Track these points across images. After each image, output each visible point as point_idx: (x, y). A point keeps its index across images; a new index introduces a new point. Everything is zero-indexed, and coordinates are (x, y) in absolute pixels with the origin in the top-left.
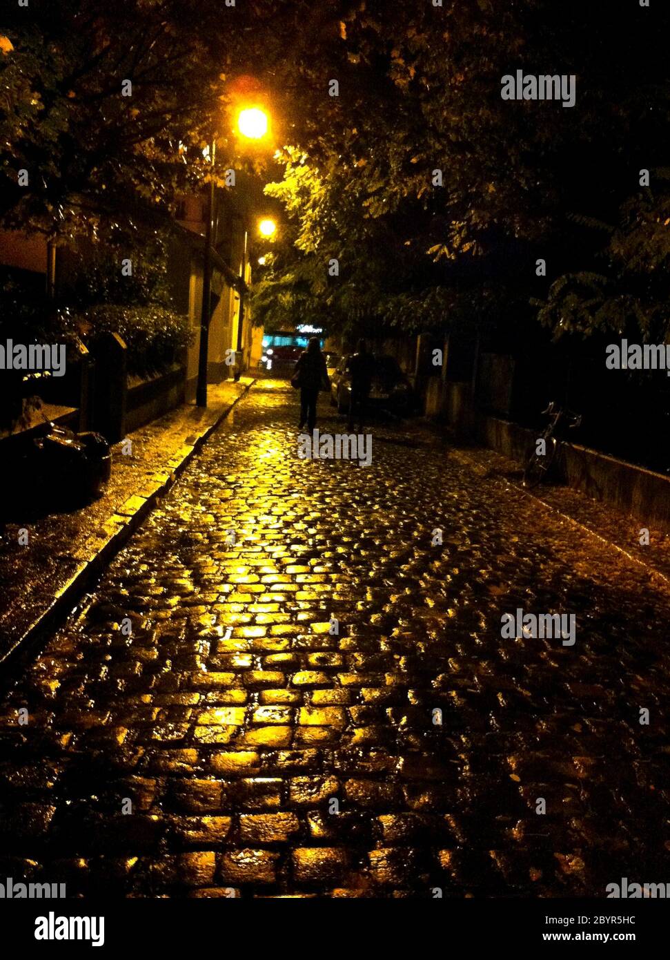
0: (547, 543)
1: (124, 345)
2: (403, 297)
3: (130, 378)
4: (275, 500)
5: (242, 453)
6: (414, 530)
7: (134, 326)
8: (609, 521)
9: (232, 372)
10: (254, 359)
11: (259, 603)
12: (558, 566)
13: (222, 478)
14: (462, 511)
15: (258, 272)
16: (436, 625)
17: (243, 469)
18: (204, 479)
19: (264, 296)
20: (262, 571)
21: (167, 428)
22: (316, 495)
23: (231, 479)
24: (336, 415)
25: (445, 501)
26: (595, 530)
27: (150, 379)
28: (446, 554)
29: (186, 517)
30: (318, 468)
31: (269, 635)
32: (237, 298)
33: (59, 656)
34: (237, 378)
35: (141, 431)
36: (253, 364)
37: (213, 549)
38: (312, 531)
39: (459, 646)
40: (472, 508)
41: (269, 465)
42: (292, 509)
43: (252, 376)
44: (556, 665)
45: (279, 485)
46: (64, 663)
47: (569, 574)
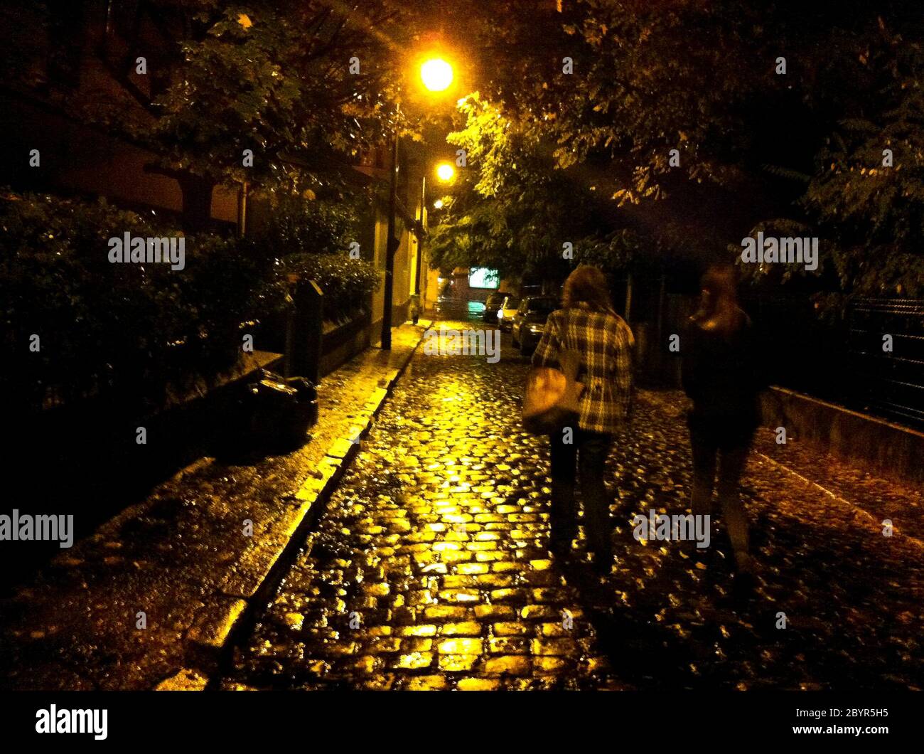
0: (749, 482)
1: (320, 293)
2: (588, 241)
3: (325, 325)
4: (474, 441)
5: (433, 396)
6: (615, 470)
7: (328, 273)
8: (808, 461)
9: (410, 315)
10: (430, 301)
11: (476, 541)
12: (762, 505)
13: (418, 420)
14: (659, 451)
15: (434, 216)
16: (652, 563)
17: (437, 411)
18: (400, 421)
19: (442, 239)
20: (473, 510)
21: (358, 371)
22: (513, 437)
23: (427, 421)
24: (520, 356)
25: (642, 442)
26: (795, 470)
27: (341, 325)
28: (651, 495)
29: (390, 459)
30: (509, 410)
31: (491, 572)
32: (415, 242)
33: (297, 591)
34: (415, 320)
35: (334, 375)
36: (428, 306)
37: (421, 490)
38: (516, 472)
39: (677, 582)
40: (669, 448)
41: (462, 408)
42: (492, 450)
43: (429, 318)
44: (773, 600)
45: (475, 427)
46: (302, 598)
47: (774, 513)
